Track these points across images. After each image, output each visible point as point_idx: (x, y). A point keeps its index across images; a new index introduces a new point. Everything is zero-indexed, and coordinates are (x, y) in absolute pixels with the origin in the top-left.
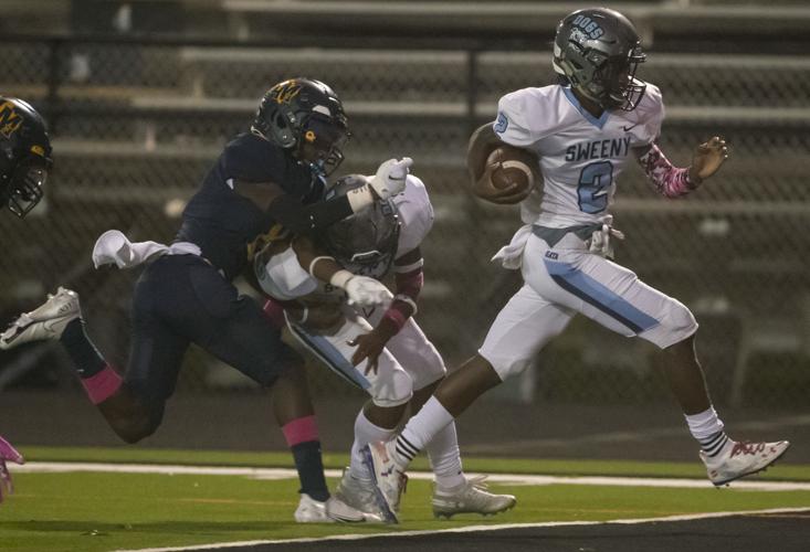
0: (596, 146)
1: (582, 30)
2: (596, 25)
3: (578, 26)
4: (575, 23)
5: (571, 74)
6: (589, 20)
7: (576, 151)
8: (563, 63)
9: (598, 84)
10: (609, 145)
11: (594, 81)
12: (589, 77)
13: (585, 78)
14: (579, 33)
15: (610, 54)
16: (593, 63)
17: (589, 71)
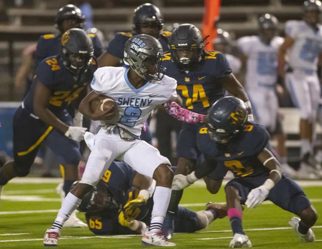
0: (132, 100)
1: (136, 44)
2: (142, 42)
3: (134, 43)
4: (133, 41)
5: (132, 65)
6: (139, 39)
7: (123, 100)
8: (128, 60)
9: (145, 69)
10: (139, 101)
11: (143, 67)
12: (140, 65)
13: (138, 66)
14: (135, 46)
15: (149, 54)
16: (142, 59)
17: (140, 63)
